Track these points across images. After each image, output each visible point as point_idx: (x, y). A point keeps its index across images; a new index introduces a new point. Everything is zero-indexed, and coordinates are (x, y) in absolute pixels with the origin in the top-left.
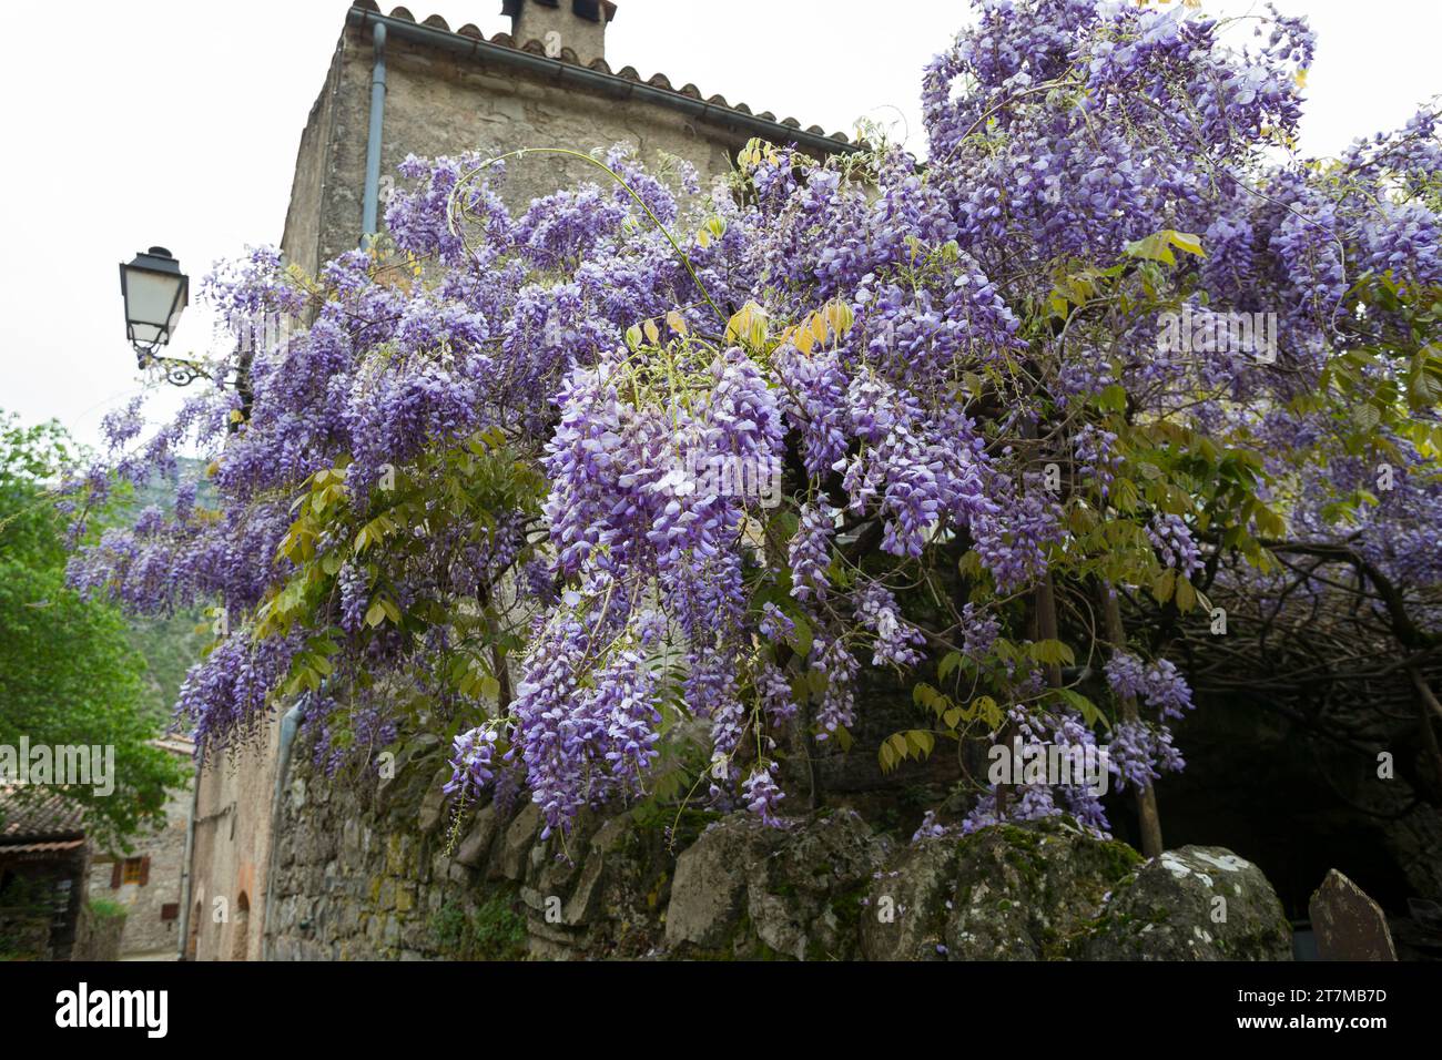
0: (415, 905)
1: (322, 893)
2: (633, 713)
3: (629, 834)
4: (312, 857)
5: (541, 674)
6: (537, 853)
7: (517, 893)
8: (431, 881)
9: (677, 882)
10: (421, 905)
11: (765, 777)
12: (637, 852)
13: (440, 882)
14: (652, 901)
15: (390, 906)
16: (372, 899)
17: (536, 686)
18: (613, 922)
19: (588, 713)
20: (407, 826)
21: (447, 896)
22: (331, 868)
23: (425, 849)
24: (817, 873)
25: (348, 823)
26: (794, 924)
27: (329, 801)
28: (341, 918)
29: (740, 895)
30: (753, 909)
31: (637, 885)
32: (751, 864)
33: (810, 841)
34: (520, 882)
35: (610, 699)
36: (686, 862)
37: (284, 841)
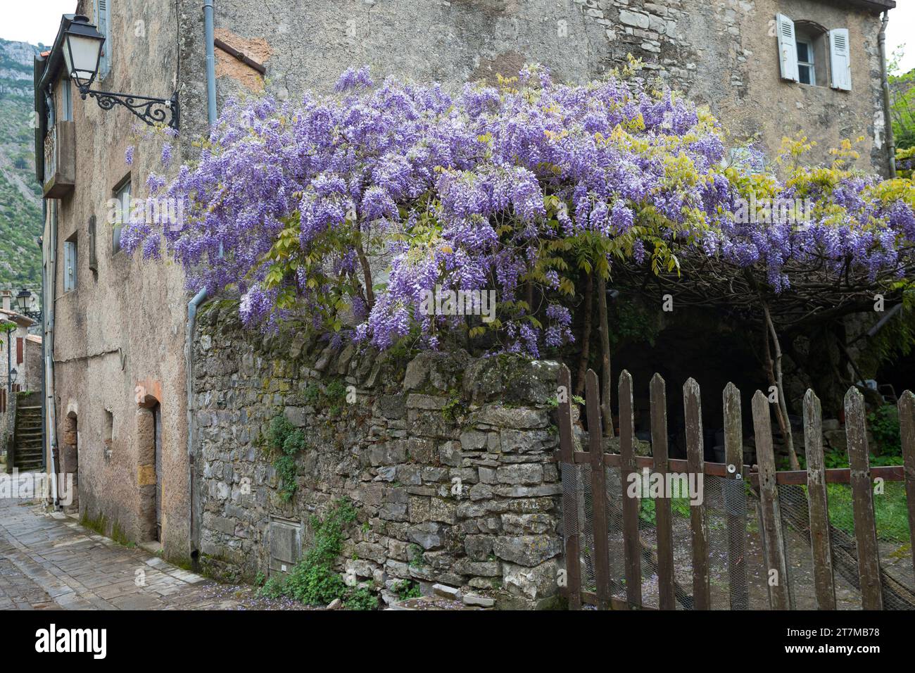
0: (291, 388)
1: (230, 388)
2: (404, 323)
3: (391, 357)
4: (221, 372)
5: (380, 312)
6: (354, 364)
7: (344, 379)
8: (299, 378)
9: (408, 371)
10: (294, 388)
11: (435, 338)
12: (394, 363)
13: (304, 378)
14: (399, 378)
15: (277, 389)
16: (264, 388)
17: (378, 315)
18: (384, 385)
19: (393, 322)
20: (283, 356)
21: (309, 383)
22: (235, 377)
23: (295, 366)
24: (451, 367)
25: (245, 356)
26: (443, 381)
27: (231, 346)
28: (244, 398)
29: (428, 374)
30: (432, 377)
31: (393, 373)
32: (431, 365)
33: (450, 358)
34: (345, 375)
35: (398, 319)
36: (410, 365)
37: (197, 366)
